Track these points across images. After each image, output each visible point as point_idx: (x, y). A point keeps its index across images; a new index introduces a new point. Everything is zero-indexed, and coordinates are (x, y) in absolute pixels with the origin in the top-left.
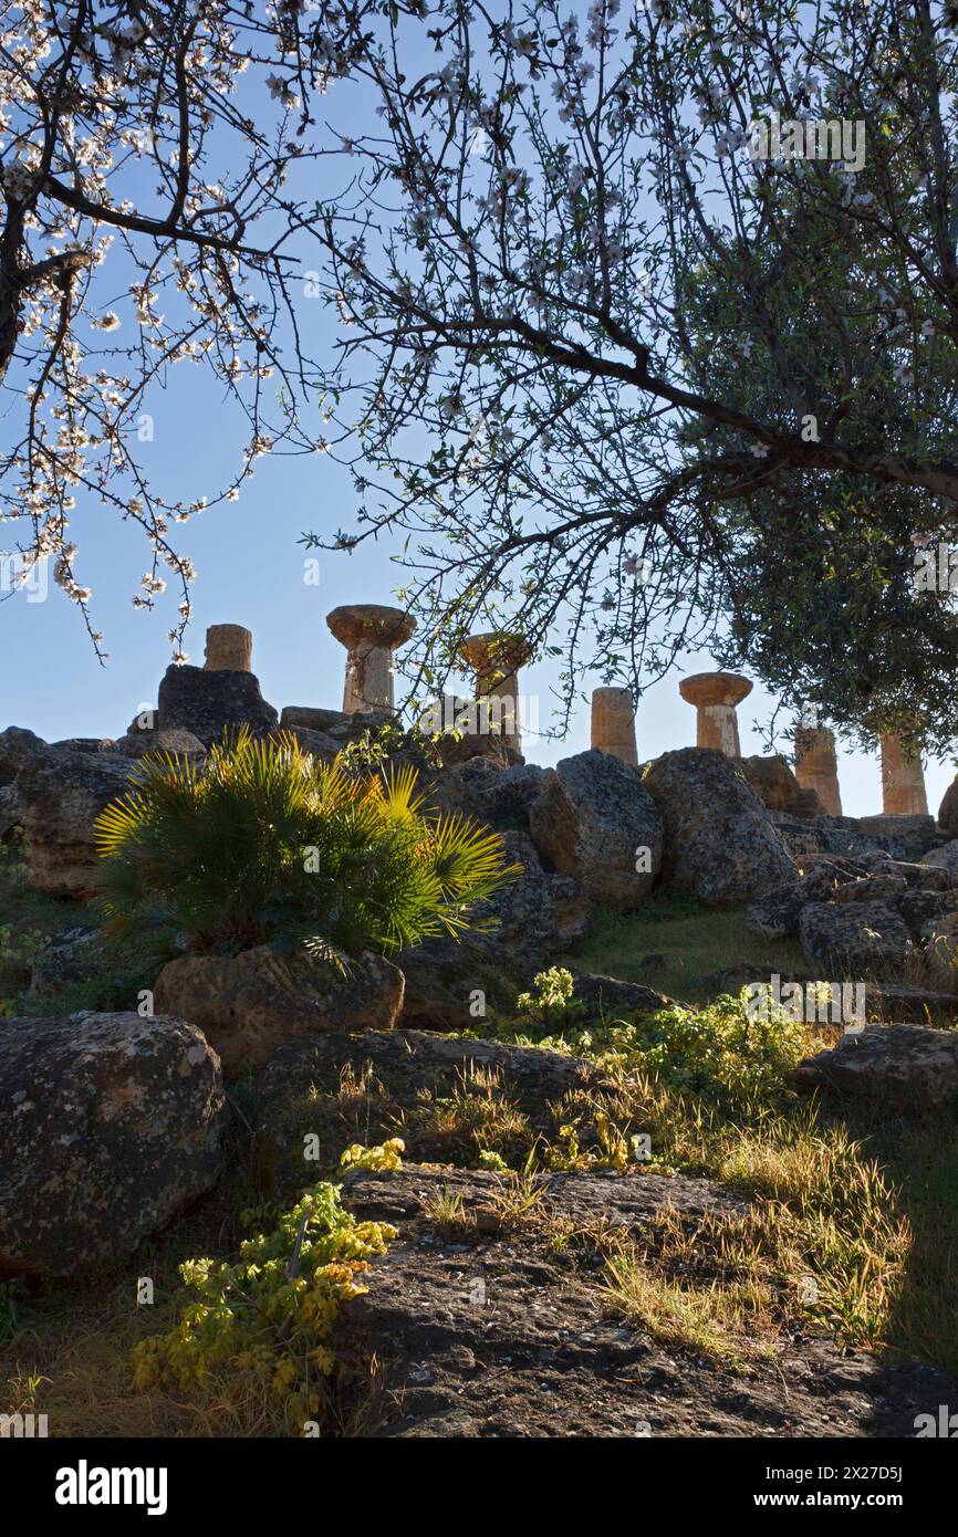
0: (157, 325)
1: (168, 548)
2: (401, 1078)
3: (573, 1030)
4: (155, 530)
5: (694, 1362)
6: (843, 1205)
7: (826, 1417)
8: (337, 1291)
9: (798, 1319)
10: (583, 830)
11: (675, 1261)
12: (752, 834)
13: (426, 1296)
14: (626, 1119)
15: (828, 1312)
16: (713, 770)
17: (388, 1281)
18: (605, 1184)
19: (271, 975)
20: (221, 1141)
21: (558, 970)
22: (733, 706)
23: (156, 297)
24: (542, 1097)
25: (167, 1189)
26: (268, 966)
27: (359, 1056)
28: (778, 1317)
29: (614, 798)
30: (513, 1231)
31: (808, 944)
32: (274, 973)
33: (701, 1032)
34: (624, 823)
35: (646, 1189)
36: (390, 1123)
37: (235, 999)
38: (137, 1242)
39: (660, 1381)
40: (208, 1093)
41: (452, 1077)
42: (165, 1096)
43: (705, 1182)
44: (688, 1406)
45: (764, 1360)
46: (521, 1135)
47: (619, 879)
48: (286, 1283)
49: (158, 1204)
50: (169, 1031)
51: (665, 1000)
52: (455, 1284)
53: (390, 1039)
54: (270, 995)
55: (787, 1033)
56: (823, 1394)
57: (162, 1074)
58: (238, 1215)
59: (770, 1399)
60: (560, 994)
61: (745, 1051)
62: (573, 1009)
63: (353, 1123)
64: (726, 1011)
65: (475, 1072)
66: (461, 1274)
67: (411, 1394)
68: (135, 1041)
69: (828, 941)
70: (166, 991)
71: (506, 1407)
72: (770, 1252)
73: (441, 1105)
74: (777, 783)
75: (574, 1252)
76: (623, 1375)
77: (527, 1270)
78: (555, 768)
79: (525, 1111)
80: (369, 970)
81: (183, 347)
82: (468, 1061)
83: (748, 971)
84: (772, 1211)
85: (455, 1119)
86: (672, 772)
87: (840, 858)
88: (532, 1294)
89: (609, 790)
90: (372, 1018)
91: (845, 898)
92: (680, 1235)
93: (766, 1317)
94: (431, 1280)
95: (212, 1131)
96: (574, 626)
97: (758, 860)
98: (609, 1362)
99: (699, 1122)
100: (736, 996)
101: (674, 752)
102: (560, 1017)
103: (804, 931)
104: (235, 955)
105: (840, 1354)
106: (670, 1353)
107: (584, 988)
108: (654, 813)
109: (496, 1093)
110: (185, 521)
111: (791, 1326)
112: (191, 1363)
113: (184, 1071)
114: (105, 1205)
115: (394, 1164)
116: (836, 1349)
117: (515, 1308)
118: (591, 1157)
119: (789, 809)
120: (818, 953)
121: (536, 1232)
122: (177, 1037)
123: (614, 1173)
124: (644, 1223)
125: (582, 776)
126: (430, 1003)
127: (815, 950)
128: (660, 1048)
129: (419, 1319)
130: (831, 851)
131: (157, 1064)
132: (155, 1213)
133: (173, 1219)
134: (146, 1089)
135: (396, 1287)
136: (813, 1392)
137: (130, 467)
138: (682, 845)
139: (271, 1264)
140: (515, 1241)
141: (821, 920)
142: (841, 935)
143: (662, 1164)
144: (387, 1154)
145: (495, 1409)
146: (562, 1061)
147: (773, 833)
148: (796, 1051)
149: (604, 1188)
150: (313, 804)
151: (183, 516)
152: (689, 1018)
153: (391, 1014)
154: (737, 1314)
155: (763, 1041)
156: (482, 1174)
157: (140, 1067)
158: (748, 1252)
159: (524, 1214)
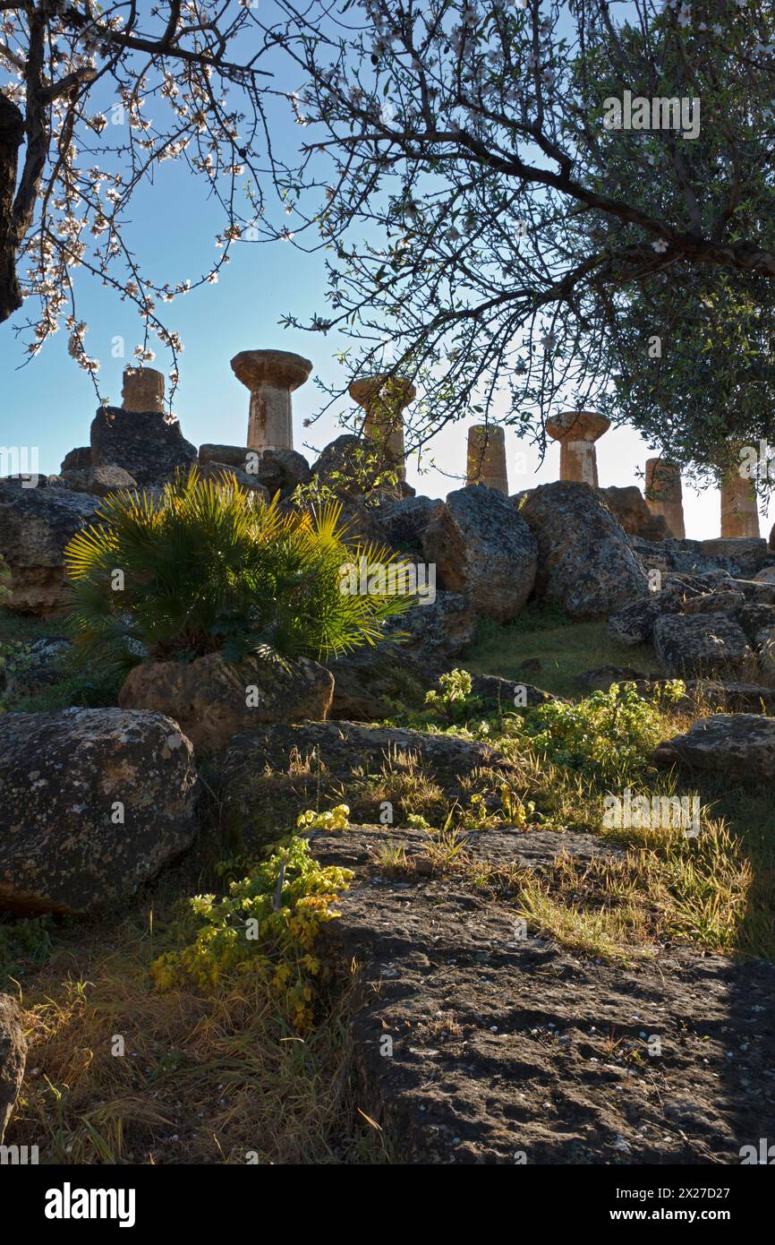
0: (147, 128)
1: (160, 325)
2: (339, 760)
3: (472, 720)
4: (146, 307)
5: (593, 961)
6: (697, 853)
7: (694, 996)
8: (316, 917)
9: (666, 933)
10: (469, 553)
11: (571, 893)
12: (614, 556)
13: (385, 919)
14: (524, 789)
15: (689, 928)
16: (581, 501)
17: (354, 908)
18: (511, 838)
19: (223, 677)
20: (195, 810)
21: (459, 671)
22: (593, 442)
23: (143, 102)
24: (453, 773)
25: (157, 846)
26: (220, 668)
27: (304, 742)
28: (651, 932)
29: (496, 526)
30: (444, 873)
31: (661, 649)
32: (227, 676)
33: (578, 721)
34: (505, 547)
35: (543, 842)
36: (333, 795)
37: (194, 697)
38: (135, 887)
39: (568, 973)
40: (184, 772)
41: (379, 758)
42: (152, 774)
43: (589, 836)
44: (591, 990)
45: (645, 959)
46: (438, 803)
47: (499, 595)
48: (272, 911)
49: (150, 858)
50: (151, 723)
51: (546, 695)
52: (406, 909)
53: (326, 728)
54: (222, 693)
55: (647, 721)
56: (690, 981)
57: (149, 757)
58: (212, 867)
59: (652, 984)
60: (461, 691)
61: (613, 736)
62: (471, 703)
63: (302, 794)
64: (599, 704)
65: (398, 754)
66: (409, 903)
67: (385, 984)
68: (125, 730)
69: (678, 647)
70: (134, 691)
71: (457, 992)
72: (642, 886)
73: (372, 780)
74: (631, 510)
75: (492, 887)
76: (541, 970)
77: (459, 900)
78: (444, 500)
79: (440, 784)
80: (304, 673)
81: (168, 149)
82: (392, 745)
83: (611, 672)
84: (643, 856)
85: (385, 791)
86: (546, 502)
87: (686, 575)
88: (465, 917)
89: (491, 519)
90: (308, 712)
91: (691, 610)
92: (573, 874)
93: (642, 931)
94: (387, 907)
95: (189, 802)
96: (490, 387)
97: (619, 578)
98: (530, 962)
99: (580, 792)
100: (606, 692)
101: (547, 485)
102: (461, 710)
103: (658, 638)
104: (191, 661)
105: (700, 956)
106: (574, 955)
107: (480, 686)
108: (531, 538)
109: (417, 770)
110: (171, 300)
111: (661, 938)
112: (206, 968)
113: (166, 755)
114: (110, 859)
115: (343, 824)
116: (697, 952)
117: (454, 926)
118: (497, 819)
119: (641, 533)
120: (669, 657)
121: (462, 873)
122: (158, 728)
123: (516, 830)
124: (545, 866)
125: (469, 506)
126: (351, 700)
127: (666, 654)
128: (545, 734)
129: (382, 934)
130: (676, 570)
131: (143, 750)
132: (148, 865)
133: (161, 870)
134: (136, 769)
135: (361, 913)
136: (682, 980)
137: (124, 254)
138: (553, 566)
139: (260, 898)
140: (446, 879)
141: (672, 629)
142: (689, 642)
143: (553, 824)
144: (337, 817)
145: (449, 993)
146: (467, 745)
147: (631, 555)
148: (654, 735)
149: (510, 842)
150: (254, 534)
151: (170, 296)
152: (567, 710)
153: (324, 709)
154: (621, 930)
155: (628, 728)
156: (410, 831)
157: (130, 751)
158: (626, 887)
159: (451, 860)
